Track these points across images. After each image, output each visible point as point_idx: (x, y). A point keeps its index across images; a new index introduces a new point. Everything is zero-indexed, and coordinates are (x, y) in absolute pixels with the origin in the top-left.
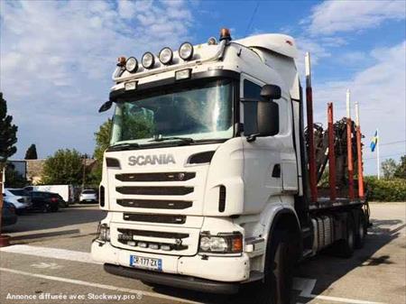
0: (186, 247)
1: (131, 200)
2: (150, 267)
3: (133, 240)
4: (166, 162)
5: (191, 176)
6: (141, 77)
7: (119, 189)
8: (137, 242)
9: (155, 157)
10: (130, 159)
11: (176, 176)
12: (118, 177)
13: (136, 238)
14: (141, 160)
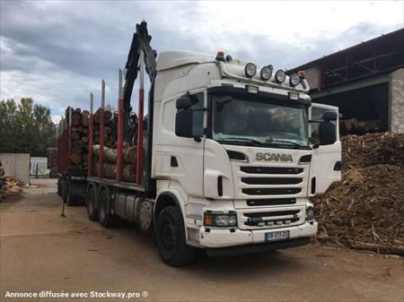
0: (298, 219)
1: (259, 189)
2: (282, 237)
3: (263, 221)
4: (286, 160)
5: (301, 170)
6: (262, 85)
7: (244, 180)
8: (266, 222)
9: (279, 155)
10: (257, 155)
11: (293, 171)
12: (243, 169)
13: (264, 218)
14: (267, 157)
